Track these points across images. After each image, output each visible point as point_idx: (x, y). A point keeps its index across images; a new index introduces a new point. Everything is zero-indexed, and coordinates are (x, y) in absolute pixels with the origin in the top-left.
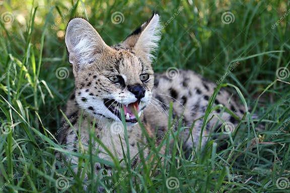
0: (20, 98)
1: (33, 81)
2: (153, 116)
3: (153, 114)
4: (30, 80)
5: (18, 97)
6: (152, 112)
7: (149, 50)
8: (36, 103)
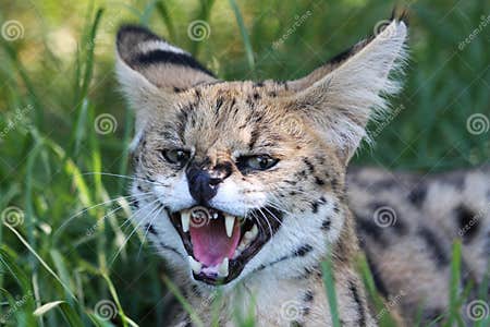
0: (60, 244)
1: (94, 199)
2: (407, 281)
3: (409, 275)
4: (84, 197)
5: (54, 241)
6: (403, 272)
7: (367, 114)
8: (102, 258)
